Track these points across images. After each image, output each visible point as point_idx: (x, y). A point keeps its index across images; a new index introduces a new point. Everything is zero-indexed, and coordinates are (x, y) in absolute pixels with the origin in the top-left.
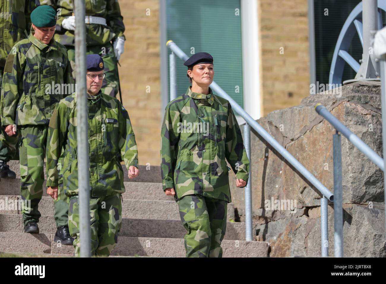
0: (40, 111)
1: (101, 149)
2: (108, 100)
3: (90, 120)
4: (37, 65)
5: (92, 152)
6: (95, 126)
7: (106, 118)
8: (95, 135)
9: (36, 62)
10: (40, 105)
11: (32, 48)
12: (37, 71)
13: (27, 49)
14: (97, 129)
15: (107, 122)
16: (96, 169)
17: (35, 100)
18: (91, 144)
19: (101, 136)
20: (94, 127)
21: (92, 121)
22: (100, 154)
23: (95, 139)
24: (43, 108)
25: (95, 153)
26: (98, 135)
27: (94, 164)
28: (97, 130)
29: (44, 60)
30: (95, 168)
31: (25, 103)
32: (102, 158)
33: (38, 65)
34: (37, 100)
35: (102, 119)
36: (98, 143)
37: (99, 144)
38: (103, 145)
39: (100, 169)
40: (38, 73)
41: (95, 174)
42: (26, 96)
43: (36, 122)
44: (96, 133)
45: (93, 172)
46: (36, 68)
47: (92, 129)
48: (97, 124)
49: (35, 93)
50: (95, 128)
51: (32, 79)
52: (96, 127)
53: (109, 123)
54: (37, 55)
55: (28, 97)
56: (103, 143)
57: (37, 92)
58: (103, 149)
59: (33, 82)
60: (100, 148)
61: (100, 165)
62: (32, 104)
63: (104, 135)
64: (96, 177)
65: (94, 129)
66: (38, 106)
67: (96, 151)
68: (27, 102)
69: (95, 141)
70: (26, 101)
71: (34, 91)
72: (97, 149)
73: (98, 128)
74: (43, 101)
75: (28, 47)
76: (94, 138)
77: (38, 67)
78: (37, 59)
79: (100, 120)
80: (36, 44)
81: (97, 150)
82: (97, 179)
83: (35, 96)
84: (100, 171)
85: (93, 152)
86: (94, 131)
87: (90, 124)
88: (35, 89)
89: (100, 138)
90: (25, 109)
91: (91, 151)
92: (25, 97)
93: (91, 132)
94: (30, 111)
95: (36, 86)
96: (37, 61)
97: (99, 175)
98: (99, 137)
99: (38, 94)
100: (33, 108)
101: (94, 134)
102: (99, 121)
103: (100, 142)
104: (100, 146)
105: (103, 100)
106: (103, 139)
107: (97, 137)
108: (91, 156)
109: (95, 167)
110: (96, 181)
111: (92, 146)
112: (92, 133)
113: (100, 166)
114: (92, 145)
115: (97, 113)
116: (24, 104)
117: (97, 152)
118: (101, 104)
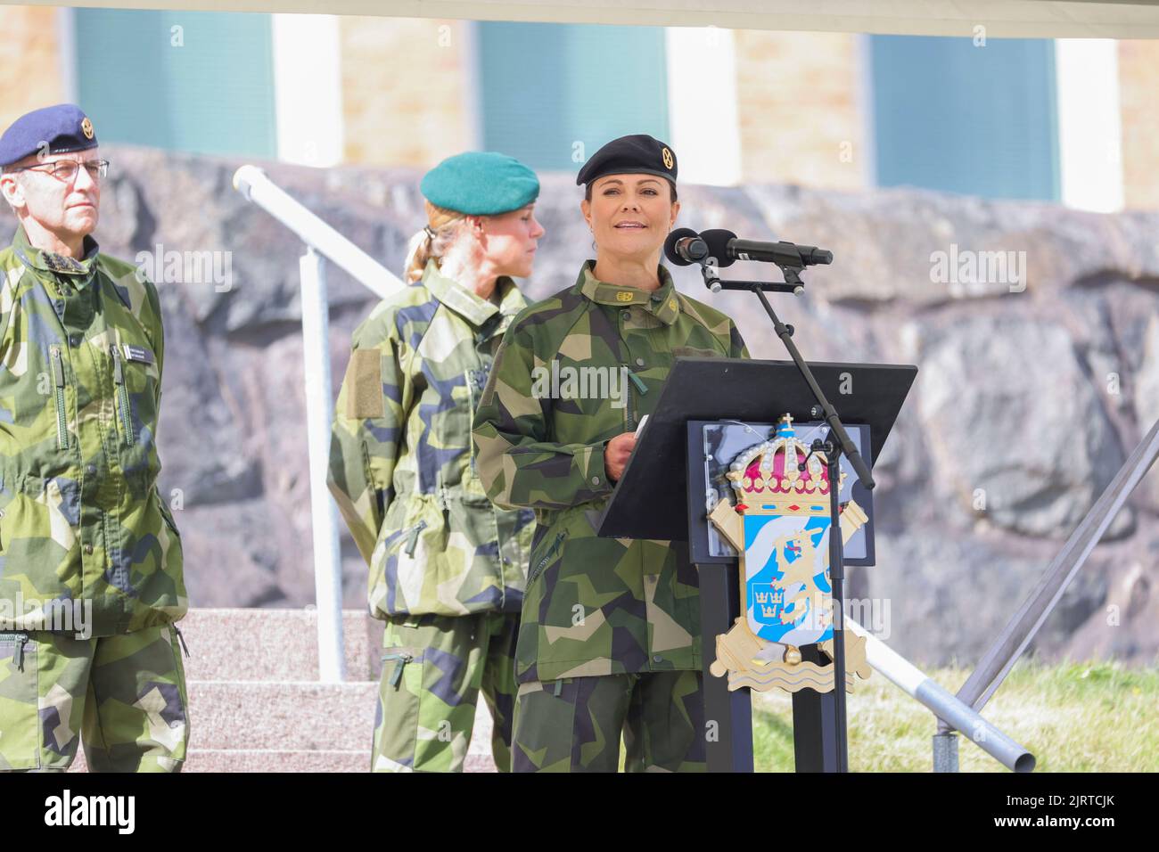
0: (481, 558)
1: (118, 455)
2: (119, 276)
3: (73, 351)
4: (464, 384)
5: (87, 464)
6: (93, 371)
7: (122, 342)
8: (94, 403)
9: (459, 374)
10: (481, 531)
11: (440, 321)
12: (465, 405)
13: (424, 324)
14: (99, 382)
15: (129, 356)
16: (102, 528)
17: (459, 515)
18: (82, 437)
19: (111, 409)
20: (88, 374)
21: (77, 354)
22: (116, 475)
23: (93, 419)
24: (489, 541)
25: (99, 470)
26: (103, 402)
27: (93, 510)
28: (99, 385)
29: (486, 363)
30: (98, 525)
31: (424, 525)
32: (121, 488)
33: (469, 383)
34: (468, 513)
35: (111, 346)
36: (105, 434)
37: (110, 439)
38: (121, 440)
39: (113, 528)
40: (467, 411)
41: (96, 549)
42: (427, 497)
43: (464, 603)
44: (98, 397)
45: (89, 540)
46: (463, 396)
47: (84, 383)
48: (99, 363)
49: (461, 488)
50: (92, 377)
51: (449, 435)
52: (97, 375)
53: (132, 361)
54: (459, 347)
55: (434, 501)
56: (120, 432)
57: (468, 484)
58: (123, 454)
59: (452, 447)
60: (114, 452)
61: (112, 513)
62: (447, 528)
63: (123, 405)
64: (99, 559)
65: (90, 382)
66: (475, 538)
67: (101, 462)
68: (429, 521)
69: (94, 424)
70: (425, 518)
71: (454, 482)
72: (105, 454)
73: (101, 380)
74: (488, 515)
75: (426, 320)
76: (89, 416)
77: (466, 392)
78: (460, 362)
79: (106, 350)
80: (456, 304)
81: (105, 456)
82: (105, 565)
83: (462, 499)
84: (115, 536)
85: (91, 464)
86: (90, 388)
87: (75, 364)
88: (461, 472)
89: (110, 416)
90: (424, 547)
91: (83, 461)
92: (420, 502)
93: (79, 394)
94: (441, 556)
95: (462, 463)
96: (462, 369)
97: (112, 554)
98: (106, 411)
99: (472, 491)
100: (451, 543)
101: (91, 400)
102: (103, 355)
103: (112, 431)
104: (113, 444)
105: (105, 277)
106: (118, 419)
107: (102, 413)
108: (85, 481)
109: (97, 520)
110: (97, 576)
111: (86, 446)
112: (85, 398)
113: (113, 517)
114: (86, 440)
115: (92, 327)
116: (419, 529)
117: (105, 467)
118: (101, 292)
